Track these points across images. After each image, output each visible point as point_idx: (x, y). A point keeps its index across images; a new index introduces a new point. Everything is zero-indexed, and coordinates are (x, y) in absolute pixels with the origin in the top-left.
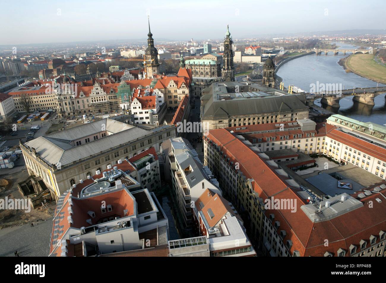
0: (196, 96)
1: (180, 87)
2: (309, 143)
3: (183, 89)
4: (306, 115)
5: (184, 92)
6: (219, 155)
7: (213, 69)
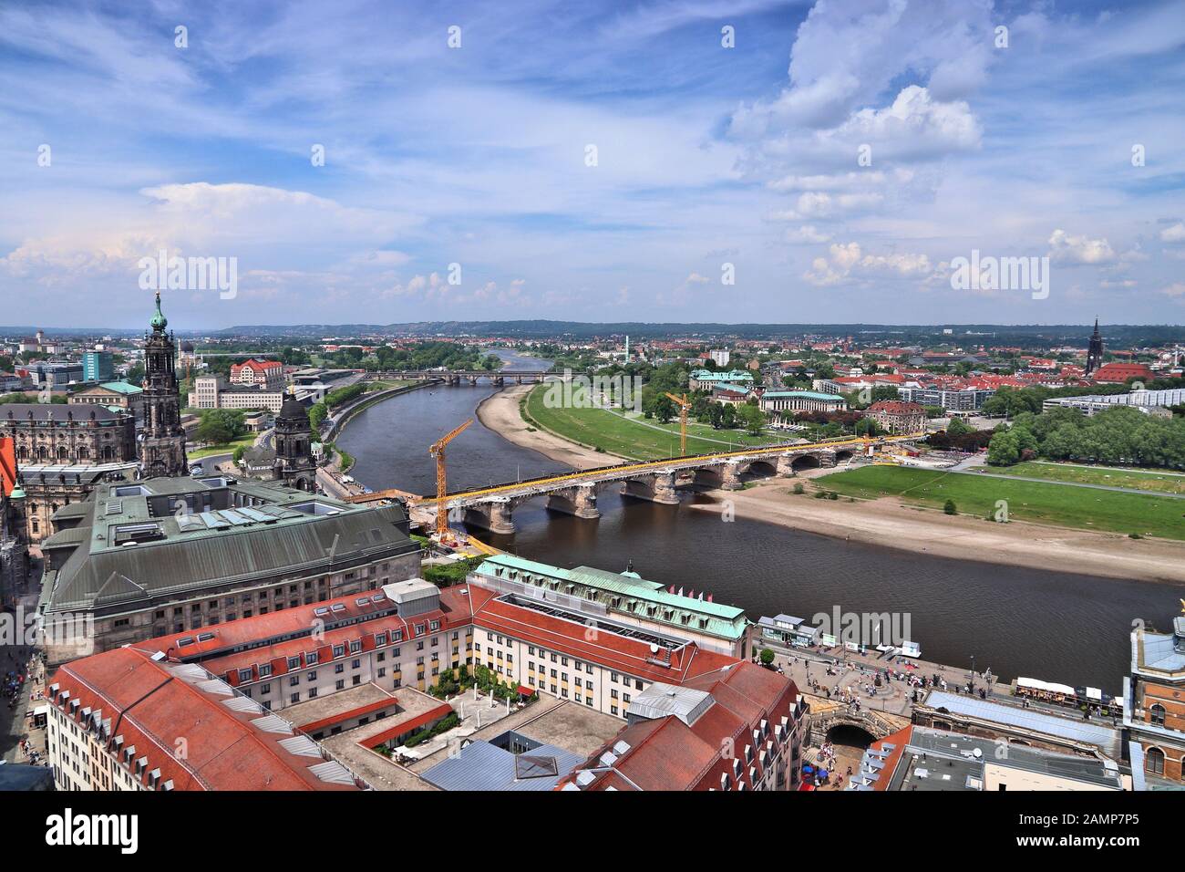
2: (427, 653)
4: (413, 566)
7: (107, 436)
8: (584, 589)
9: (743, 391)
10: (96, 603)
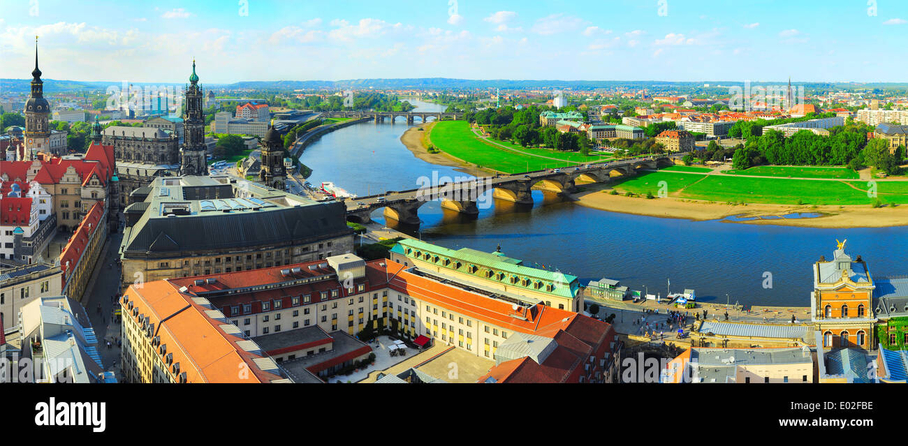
1: (88, 184)
2: (356, 306)
3: (94, 189)
5: (94, 195)
7: (163, 147)
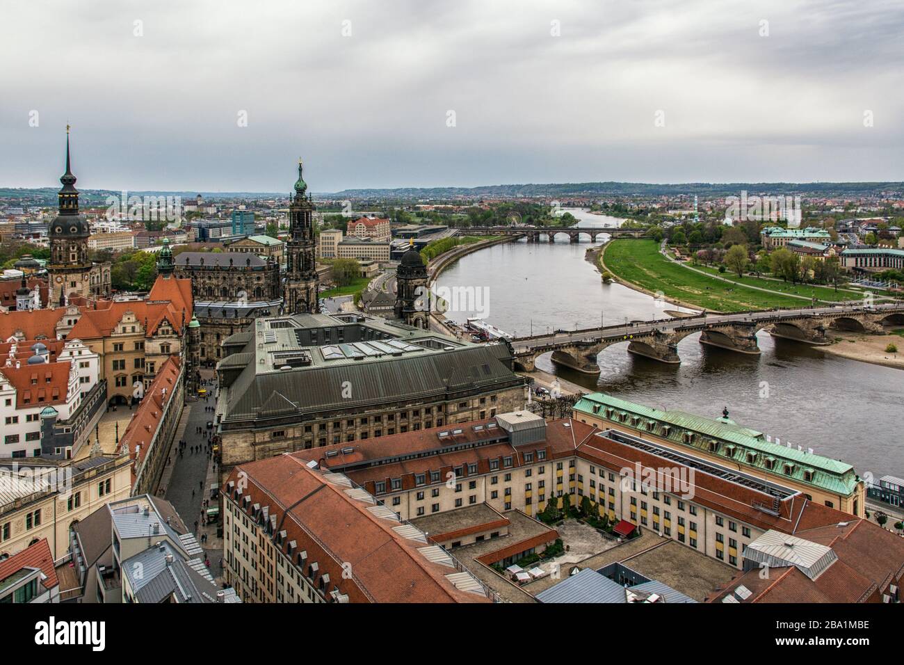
0: (204, 359)
1: (156, 334)
2: (535, 479)
3: (165, 340)
4: (517, 399)
5: (165, 348)
6: (271, 544)
7: (259, 279)
8: (681, 431)
9: (822, 248)
10: (260, 415)
